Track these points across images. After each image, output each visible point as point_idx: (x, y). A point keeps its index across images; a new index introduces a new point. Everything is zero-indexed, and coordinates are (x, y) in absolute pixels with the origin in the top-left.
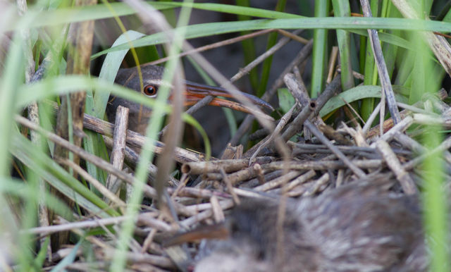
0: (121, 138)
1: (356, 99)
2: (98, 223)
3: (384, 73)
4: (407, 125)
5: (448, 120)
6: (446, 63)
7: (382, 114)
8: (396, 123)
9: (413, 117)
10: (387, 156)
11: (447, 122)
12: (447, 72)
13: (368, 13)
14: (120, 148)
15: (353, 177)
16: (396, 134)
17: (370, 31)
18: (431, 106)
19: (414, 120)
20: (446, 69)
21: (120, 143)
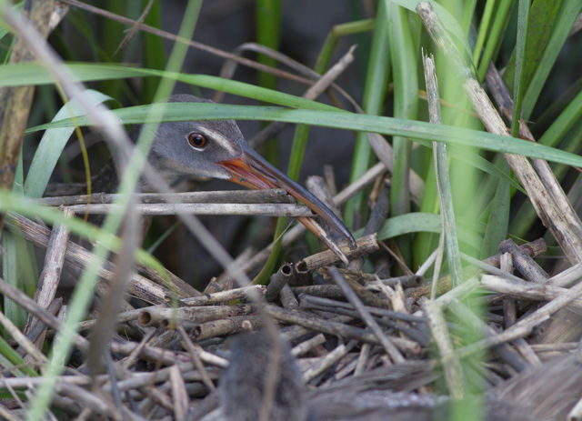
0: (58, 254)
1: (407, 231)
2: (4, 382)
3: (447, 208)
4: (470, 289)
5: (531, 289)
6: (538, 203)
7: (438, 268)
8: (456, 285)
9: (480, 279)
10: (434, 326)
11: (529, 292)
12: (539, 216)
13: (435, 116)
14: (55, 268)
15: (385, 358)
16: (452, 302)
17: (435, 144)
18: (510, 262)
19: (481, 284)
20: (538, 212)
21: (56, 260)
